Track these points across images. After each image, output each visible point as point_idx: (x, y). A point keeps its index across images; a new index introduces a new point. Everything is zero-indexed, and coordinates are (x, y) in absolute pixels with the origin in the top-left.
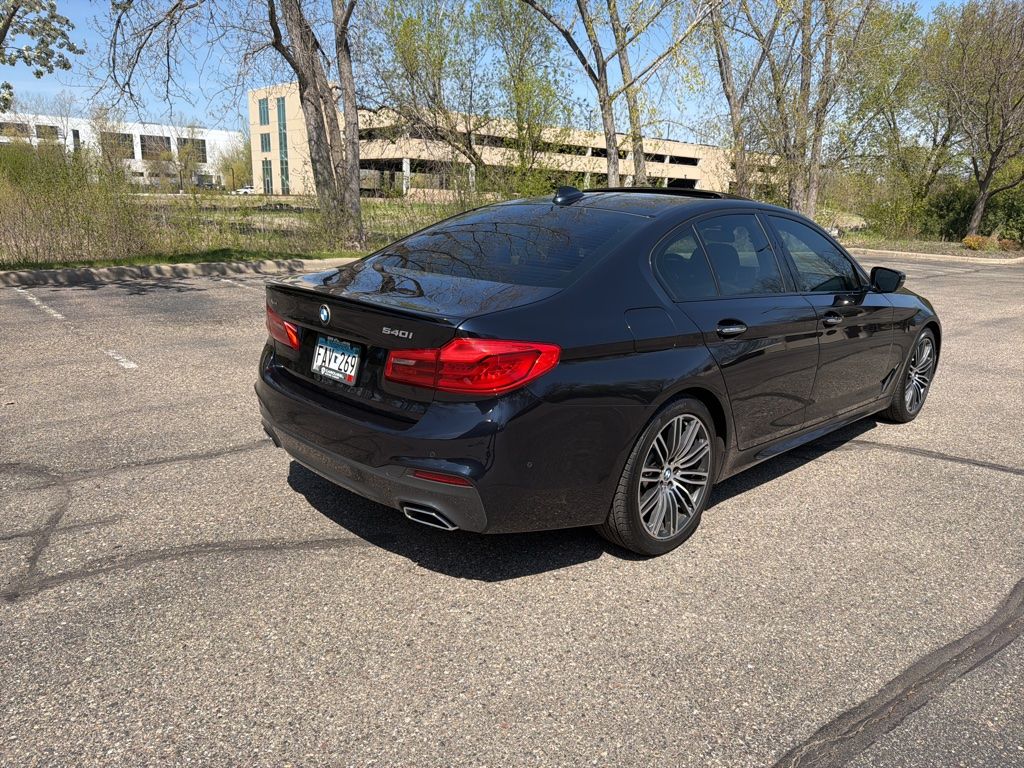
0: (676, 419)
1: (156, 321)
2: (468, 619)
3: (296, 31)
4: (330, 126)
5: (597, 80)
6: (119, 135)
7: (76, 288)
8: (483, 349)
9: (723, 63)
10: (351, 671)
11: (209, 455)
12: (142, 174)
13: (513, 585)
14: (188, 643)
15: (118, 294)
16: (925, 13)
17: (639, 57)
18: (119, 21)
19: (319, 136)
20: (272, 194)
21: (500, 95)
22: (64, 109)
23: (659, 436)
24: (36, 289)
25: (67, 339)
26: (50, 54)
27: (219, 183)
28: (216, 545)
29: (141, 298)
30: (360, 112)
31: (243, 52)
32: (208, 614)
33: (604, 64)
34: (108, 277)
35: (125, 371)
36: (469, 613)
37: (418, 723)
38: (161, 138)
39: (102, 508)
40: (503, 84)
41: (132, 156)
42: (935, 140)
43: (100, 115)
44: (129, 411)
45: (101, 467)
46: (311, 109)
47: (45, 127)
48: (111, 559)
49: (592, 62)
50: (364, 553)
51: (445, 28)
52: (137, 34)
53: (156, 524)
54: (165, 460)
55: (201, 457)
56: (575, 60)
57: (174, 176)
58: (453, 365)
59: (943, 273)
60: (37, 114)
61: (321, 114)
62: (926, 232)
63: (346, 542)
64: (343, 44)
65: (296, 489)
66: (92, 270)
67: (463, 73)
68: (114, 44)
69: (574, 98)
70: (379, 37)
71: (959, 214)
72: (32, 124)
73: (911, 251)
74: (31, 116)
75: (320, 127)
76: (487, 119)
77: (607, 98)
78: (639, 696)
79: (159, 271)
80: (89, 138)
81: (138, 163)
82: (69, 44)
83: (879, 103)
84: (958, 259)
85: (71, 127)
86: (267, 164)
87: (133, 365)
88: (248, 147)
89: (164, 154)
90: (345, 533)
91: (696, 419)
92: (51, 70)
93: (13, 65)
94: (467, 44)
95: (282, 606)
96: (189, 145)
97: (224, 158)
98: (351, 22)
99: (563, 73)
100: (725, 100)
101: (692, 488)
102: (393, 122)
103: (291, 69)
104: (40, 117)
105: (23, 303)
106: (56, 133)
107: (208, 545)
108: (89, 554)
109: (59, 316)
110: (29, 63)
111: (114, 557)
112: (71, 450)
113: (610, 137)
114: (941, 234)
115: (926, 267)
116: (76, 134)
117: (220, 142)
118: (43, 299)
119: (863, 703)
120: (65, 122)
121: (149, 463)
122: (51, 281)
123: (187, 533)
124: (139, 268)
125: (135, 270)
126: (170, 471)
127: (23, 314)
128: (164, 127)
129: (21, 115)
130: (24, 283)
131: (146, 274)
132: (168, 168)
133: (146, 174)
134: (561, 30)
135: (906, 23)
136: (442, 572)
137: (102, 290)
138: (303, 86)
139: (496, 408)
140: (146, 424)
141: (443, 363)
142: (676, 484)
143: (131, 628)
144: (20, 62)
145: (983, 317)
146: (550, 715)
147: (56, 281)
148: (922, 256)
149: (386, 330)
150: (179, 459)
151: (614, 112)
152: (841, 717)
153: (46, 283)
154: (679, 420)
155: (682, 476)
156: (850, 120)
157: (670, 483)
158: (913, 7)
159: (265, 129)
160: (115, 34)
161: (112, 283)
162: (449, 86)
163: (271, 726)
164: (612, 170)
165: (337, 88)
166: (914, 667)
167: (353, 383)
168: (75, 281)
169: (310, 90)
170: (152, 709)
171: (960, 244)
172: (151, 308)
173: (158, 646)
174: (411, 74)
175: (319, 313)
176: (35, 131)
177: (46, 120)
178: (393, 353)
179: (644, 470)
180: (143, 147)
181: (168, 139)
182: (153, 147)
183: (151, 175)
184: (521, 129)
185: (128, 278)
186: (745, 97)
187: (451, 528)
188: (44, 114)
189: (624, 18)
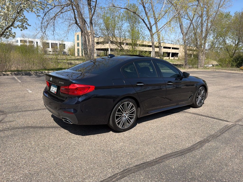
0: (125, 103)
1: (40, 83)
2: (74, 142)
3: (81, 20)
4: (88, 41)
5: (150, 30)
6: (46, 43)
7: (26, 76)
8: (78, 86)
9: (181, 26)
10: (46, 150)
11: (38, 110)
12: (51, 51)
13: (87, 137)
14: (16, 144)
15: (34, 77)
16: (232, 14)
17: (160, 25)
18: (43, 18)
19: (85, 43)
20: (79, 56)
21: (127, 34)
22: (35, 37)
23: (121, 106)
24: (18, 76)
25: (20, 86)
26: (23, 26)
27: (68, 54)
28: (31, 127)
29: (39, 78)
30: (95, 38)
31: (69, 25)
32: (22, 139)
33: (152, 27)
34: (34, 73)
35: (29, 93)
36: (75, 141)
37: (54, 160)
38: (55, 43)
39: (11, 119)
40: (129, 31)
41: (49, 47)
42: (235, 44)
43: (42, 38)
44: (26, 101)
45: (15, 111)
46: (84, 37)
47: (30, 41)
48: (8, 128)
49: (149, 26)
50: (60, 130)
51: (116, 19)
52: (47, 21)
53: (20, 122)
54: (28, 111)
55: (36, 110)
56: (145, 25)
57: (58, 52)
58: (71, 89)
59: (232, 75)
60: (29, 38)
61: (86, 38)
62: (232, 66)
63: (57, 127)
64: (91, 23)
65: (52, 117)
66: (30, 72)
67: (120, 29)
68: (42, 23)
69: (145, 34)
70: (101, 21)
71: (240, 61)
72: (28, 40)
73: (227, 70)
74: (27, 39)
75: (86, 41)
76: (125, 39)
77: (152, 34)
78: (101, 158)
79: (45, 72)
80: (40, 44)
81: (50, 49)
82: (28, 24)
83: (221, 35)
84: (238, 72)
85: (36, 41)
86: (78, 49)
87: (31, 92)
88: (74, 45)
89: (56, 47)
90: (58, 125)
91: (131, 103)
92: (24, 29)
93: (16, 28)
94: (120, 22)
95: (38, 138)
96: (61, 45)
97: (69, 48)
98: (93, 18)
99: (143, 29)
100: (182, 35)
101: (131, 118)
102: (103, 40)
103: (79, 28)
104: (29, 39)
105: (14, 79)
106: (33, 42)
107: (29, 127)
108: (5, 127)
109: (20, 82)
110: (19, 28)
111: (9, 128)
112: (10, 108)
113: (153, 43)
114: (236, 66)
115: (228, 74)
116: (37, 43)
117: (68, 44)
118: (18, 78)
119: (148, 161)
120: (35, 40)
121: (25, 111)
122: (21, 74)
123: (26, 124)
124: (41, 72)
125: (40, 72)
126: (29, 112)
127: (13, 81)
128: (56, 41)
129: (25, 38)
130: (16, 75)
131: (42, 73)
132: (57, 50)
133: (52, 51)
134: (142, 19)
135: (228, 16)
136: (74, 134)
137: (32, 76)
138: (82, 32)
139: (80, 98)
140: (28, 104)
141: (70, 89)
142: (127, 117)
143: (6, 141)
144: (18, 28)
145: (235, 85)
146: (81, 160)
147: (22, 74)
148: (230, 71)
149: (60, 82)
150: (31, 110)
151: (154, 37)
152: (142, 164)
153: (20, 75)
154: (126, 103)
155: (128, 115)
156: (214, 39)
157: (125, 117)
158: (229, 13)
159: (78, 42)
160: (42, 21)
161: (34, 75)
162: (116, 32)
163: (25, 159)
164: (153, 51)
165: (90, 32)
166: (164, 156)
167: (56, 93)
168: (26, 74)
169: (83, 33)
170: (4, 155)
171: (239, 69)
172: (40, 80)
173: (10, 144)
174: (108, 29)
175: (50, 79)
176: (28, 42)
177: (30, 40)
178: (61, 87)
179: (117, 113)
180: (51, 45)
181: (57, 44)
182: (54, 45)
183: (53, 52)
184: (132, 42)
185: (38, 74)
186: (186, 34)
187: (71, 123)
188: (30, 38)
189: (157, 16)
